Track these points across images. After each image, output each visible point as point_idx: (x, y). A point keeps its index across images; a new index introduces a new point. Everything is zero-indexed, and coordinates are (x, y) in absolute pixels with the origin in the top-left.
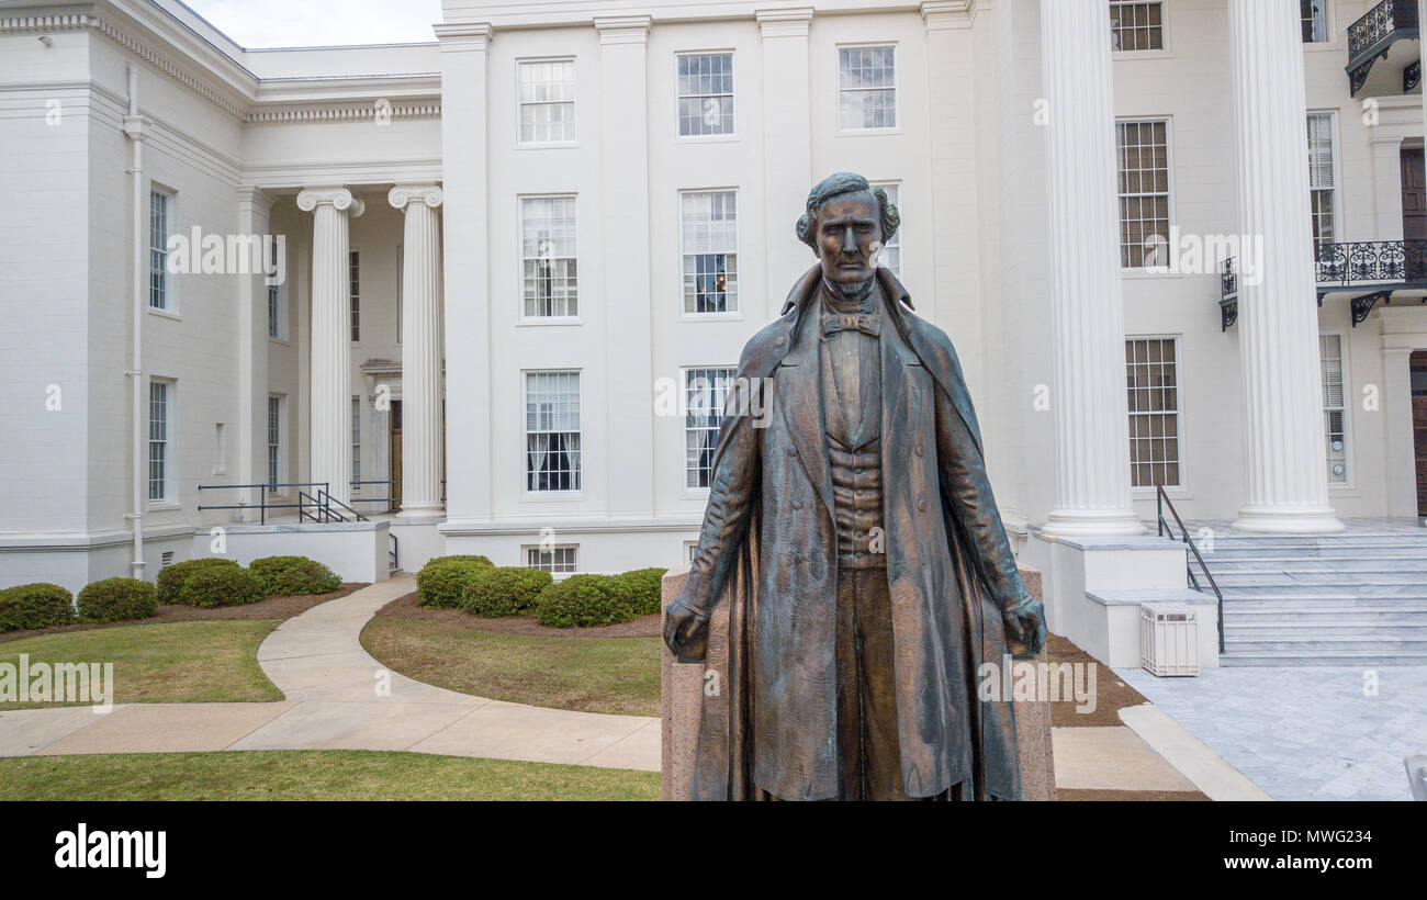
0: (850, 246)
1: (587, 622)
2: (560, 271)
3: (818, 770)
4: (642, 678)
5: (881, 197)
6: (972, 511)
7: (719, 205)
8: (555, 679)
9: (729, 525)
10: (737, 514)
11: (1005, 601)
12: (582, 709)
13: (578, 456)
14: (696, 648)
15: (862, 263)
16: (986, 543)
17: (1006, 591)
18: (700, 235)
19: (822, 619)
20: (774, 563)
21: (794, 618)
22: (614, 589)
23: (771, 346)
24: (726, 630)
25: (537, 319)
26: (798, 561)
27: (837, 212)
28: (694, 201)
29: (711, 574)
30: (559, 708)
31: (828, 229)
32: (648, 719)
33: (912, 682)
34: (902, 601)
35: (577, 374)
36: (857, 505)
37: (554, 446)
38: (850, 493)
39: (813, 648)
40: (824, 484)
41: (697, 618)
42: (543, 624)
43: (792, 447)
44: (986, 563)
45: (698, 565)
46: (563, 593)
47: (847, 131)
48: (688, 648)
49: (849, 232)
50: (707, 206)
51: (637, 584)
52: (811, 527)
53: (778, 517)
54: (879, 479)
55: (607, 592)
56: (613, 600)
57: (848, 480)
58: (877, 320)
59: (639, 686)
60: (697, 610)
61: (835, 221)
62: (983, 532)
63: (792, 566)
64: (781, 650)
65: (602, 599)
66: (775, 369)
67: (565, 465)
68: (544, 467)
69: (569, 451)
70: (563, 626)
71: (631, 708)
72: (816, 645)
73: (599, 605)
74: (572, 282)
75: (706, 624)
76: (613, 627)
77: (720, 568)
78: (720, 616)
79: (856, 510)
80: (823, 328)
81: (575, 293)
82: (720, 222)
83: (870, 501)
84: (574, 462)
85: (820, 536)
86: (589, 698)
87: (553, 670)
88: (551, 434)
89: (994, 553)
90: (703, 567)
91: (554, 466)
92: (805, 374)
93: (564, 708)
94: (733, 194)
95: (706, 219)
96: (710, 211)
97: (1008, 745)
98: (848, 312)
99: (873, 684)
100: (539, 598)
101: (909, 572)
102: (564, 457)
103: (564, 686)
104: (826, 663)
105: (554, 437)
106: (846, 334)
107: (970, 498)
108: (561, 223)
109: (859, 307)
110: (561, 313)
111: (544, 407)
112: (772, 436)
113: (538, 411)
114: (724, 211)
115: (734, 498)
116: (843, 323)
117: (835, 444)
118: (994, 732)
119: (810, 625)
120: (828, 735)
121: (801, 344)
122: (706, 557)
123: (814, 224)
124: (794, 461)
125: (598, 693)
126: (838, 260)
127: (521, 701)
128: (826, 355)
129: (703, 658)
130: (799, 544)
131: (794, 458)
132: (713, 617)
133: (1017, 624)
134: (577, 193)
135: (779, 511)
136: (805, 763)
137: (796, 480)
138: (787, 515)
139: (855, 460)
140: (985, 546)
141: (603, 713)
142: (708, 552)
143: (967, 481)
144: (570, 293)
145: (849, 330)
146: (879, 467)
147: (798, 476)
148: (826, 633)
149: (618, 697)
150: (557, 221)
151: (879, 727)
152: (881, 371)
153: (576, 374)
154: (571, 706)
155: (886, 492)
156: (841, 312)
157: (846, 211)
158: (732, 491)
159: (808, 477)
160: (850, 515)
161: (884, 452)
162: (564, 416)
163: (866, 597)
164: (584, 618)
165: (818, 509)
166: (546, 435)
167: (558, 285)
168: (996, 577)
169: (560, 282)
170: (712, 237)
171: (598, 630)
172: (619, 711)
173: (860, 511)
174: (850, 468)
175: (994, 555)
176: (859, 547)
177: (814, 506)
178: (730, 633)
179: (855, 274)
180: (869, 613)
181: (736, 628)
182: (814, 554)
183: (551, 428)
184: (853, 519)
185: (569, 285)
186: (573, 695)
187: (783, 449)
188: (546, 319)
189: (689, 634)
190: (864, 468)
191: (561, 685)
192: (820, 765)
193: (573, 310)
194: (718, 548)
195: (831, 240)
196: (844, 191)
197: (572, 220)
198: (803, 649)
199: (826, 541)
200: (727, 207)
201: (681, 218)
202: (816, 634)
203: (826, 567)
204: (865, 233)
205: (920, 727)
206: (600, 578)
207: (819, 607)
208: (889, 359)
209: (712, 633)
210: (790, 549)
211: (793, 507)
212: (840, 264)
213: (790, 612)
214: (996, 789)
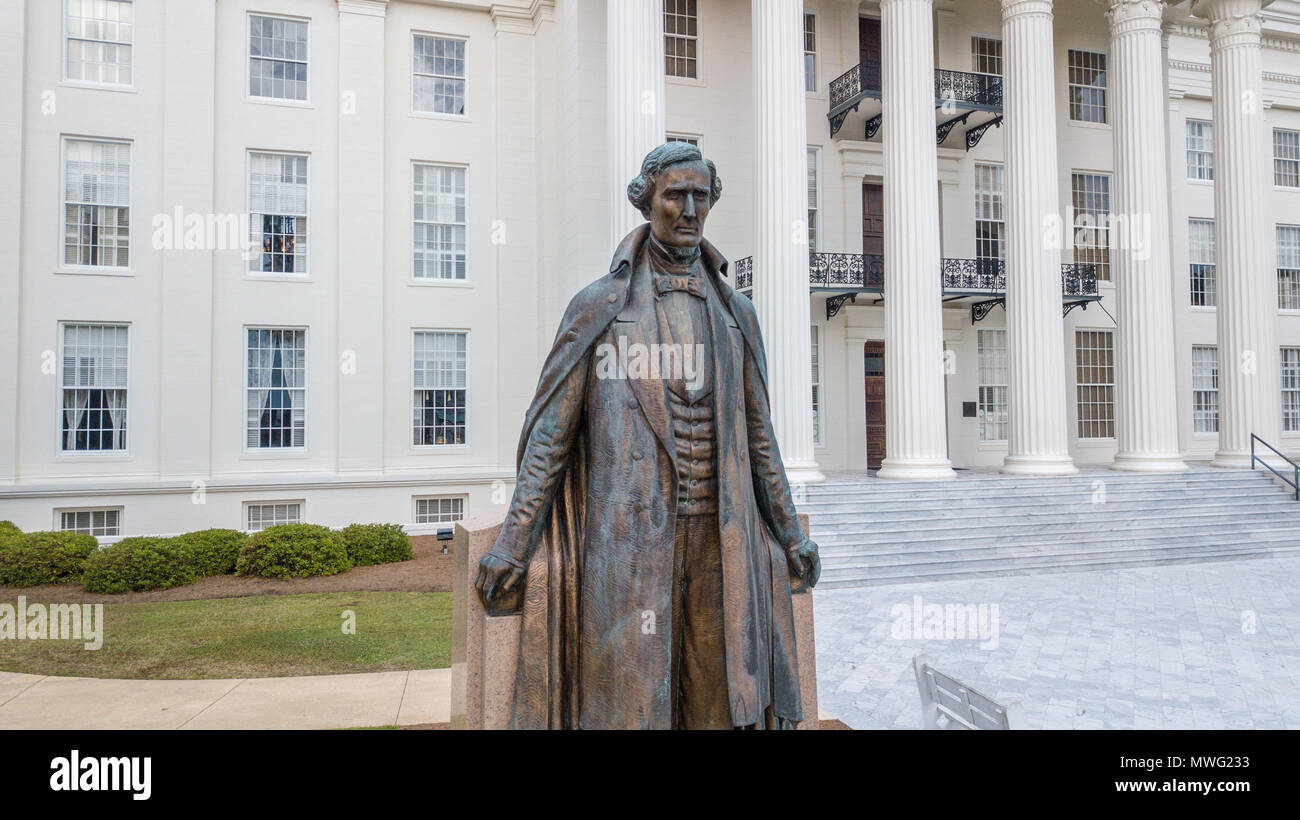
0: (691, 212)
1: (143, 586)
2: (109, 219)
3: (655, 710)
4: (219, 640)
5: (712, 169)
6: (765, 460)
7: (289, 168)
8: (119, 647)
9: (551, 476)
10: (559, 466)
11: (789, 541)
12: (158, 677)
13: (123, 415)
14: (510, 600)
15: (697, 230)
16: (776, 489)
17: (790, 533)
18: (268, 196)
19: (661, 565)
20: (610, 513)
21: (634, 565)
22: (174, 552)
23: (604, 302)
24: (545, 581)
25: (79, 267)
26: (638, 510)
27: (678, 177)
28: (264, 161)
29: (532, 526)
30: (131, 678)
31: (668, 194)
32: (236, 681)
33: (739, 619)
34: (730, 544)
35: (126, 328)
36: (694, 455)
37: (95, 401)
38: (688, 444)
39: (653, 591)
40: (667, 436)
41: (517, 570)
42: (90, 591)
43: (633, 400)
44: (774, 508)
45: (516, 516)
46: (115, 558)
47: (419, 113)
48: (502, 601)
49: (690, 197)
50: (276, 168)
51: (199, 546)
52: (653, 475)
53: (615, 468)
54: (713, 431)
55: (166, 555)
56: (174, 562)
57: (687, 432)
58: (702, 284)
59: (218, 648)
60: (516, 563)
61: (677, 186)
62: (774, 479)
63: (631, 515)
64: (619, 597)
65: (161, 562)
66: (609, 324)
67: (108, 423)
68: (83, 424)
69: (113, 409)
70: (116, 592)
71: (215, 671)
72: (655, 589)
73: (158, 568)
74: (124, 231)
75: (524, 576)
76: (175, 590)
77: (541, 520)
78: (538, 568)
79: (692, 460)
80: (657, 287)
81: (127, 243)
82: (288, 184)
83: (705, 451)
84: (119, 419)
85: (660, 485)
86: (163, 665)
87: (114, 638)
88: (92, 391)
89: (782, 498)
90: (524, 519)
91: (95, 424)
92: (643, 330)
93: (137, 677)
94: (305, 159)
95: (276, 180)
96: (279, 172)
97: (792, 670)
98: (678, 274)
99: (695, 624)
100: (84, 564)
101: (735, 517)
102: (106, 414)
103: (132, 654)
104: (664, 606)
105: (95, 394)
106: (676, 294)
107: (764, 449)
108: (112, 170)
109: (688, 271)
110: (108, 263)
111: (84, 361)
112: (608, 390)
113: (78, 365)
114: (294, 174)
115: (558, 450)
116: (674, 283)
117: (675, 398)
118: (782, 660)
119: (650, 570)
120: (664, 675)
121: (634, 302)
122: (526, 509)
123: (652, 188)
124: (635, 413)
125: (173, 658)
126: (675, 225)
127: (83, 674)
128: (662, 313)
129: (519, 608)
130: (638, 493)
131: (636, 410)
132: (531, 568)
133: (799, 562)
134: (133, 140)
135: (617, 462)
136: (644, 703)
137: (637, 431)
138: (626, 466)
139: (693, 413)
140: (776, 492)
141: (185, 679)
142: (529, 504)
143: (763, 434)
144: (119, 242)
145: (679, 291)
146: (712, 419)
147: (639, 428)
148: (664, 577)
149: (198, 661)
150: (108, 166)
151: (699, 663)
152: (711, 332)
153: (123, 328)
154: (144, 674)
155: (721, 443)
156: (671, 274)
157: (689, 178)
158: (555, 443)
159: (651, 429)
160: (687, 464)
161: (719, 406)
162: (108, 372)
163: (696, 541)
164: (141, 582)
165: (659, 459)
166: (85, 391)
167: (107, 233)
168: (783, 520)
169: (109, 230)
170: (282, 198)
171: (156, 594)
172: (201, 675)
173: (695, 461)
174: (688, 421)
175: (781, 500)
176: (694, 495)
177: (656, 456)
178: (549, 584)
179: (690, 238)
180: (697, 557)
181: (555, 578)
182: (655, 501)
183: (92, 384)
184: (689, 469)
185: (119, 234)
186: (144, 663)
187: (622, 402)
188: (90, 268)
189: (506, 587)
190: (699, 420)
191: (128, 654)
192: (656, 705)
193: (123, 259)
194: (540, 500)
195: (670, 205)
196: (686, 159)
197: (125, 168)
198: (643, 594)
199: (666, 490)
200: (298, 171)
201: (248, 178)
202: (655, 580)
203: (665, 514)
204: (701, 201)
205: (745, 661)
206: (158, 540)
207: (658, 552)
208: (717, 321)
209: (530, 585)
210: (628, 498)
211: (633, 457)
212: (678, 227)
213: (629, 559)
214: (783, 711)
